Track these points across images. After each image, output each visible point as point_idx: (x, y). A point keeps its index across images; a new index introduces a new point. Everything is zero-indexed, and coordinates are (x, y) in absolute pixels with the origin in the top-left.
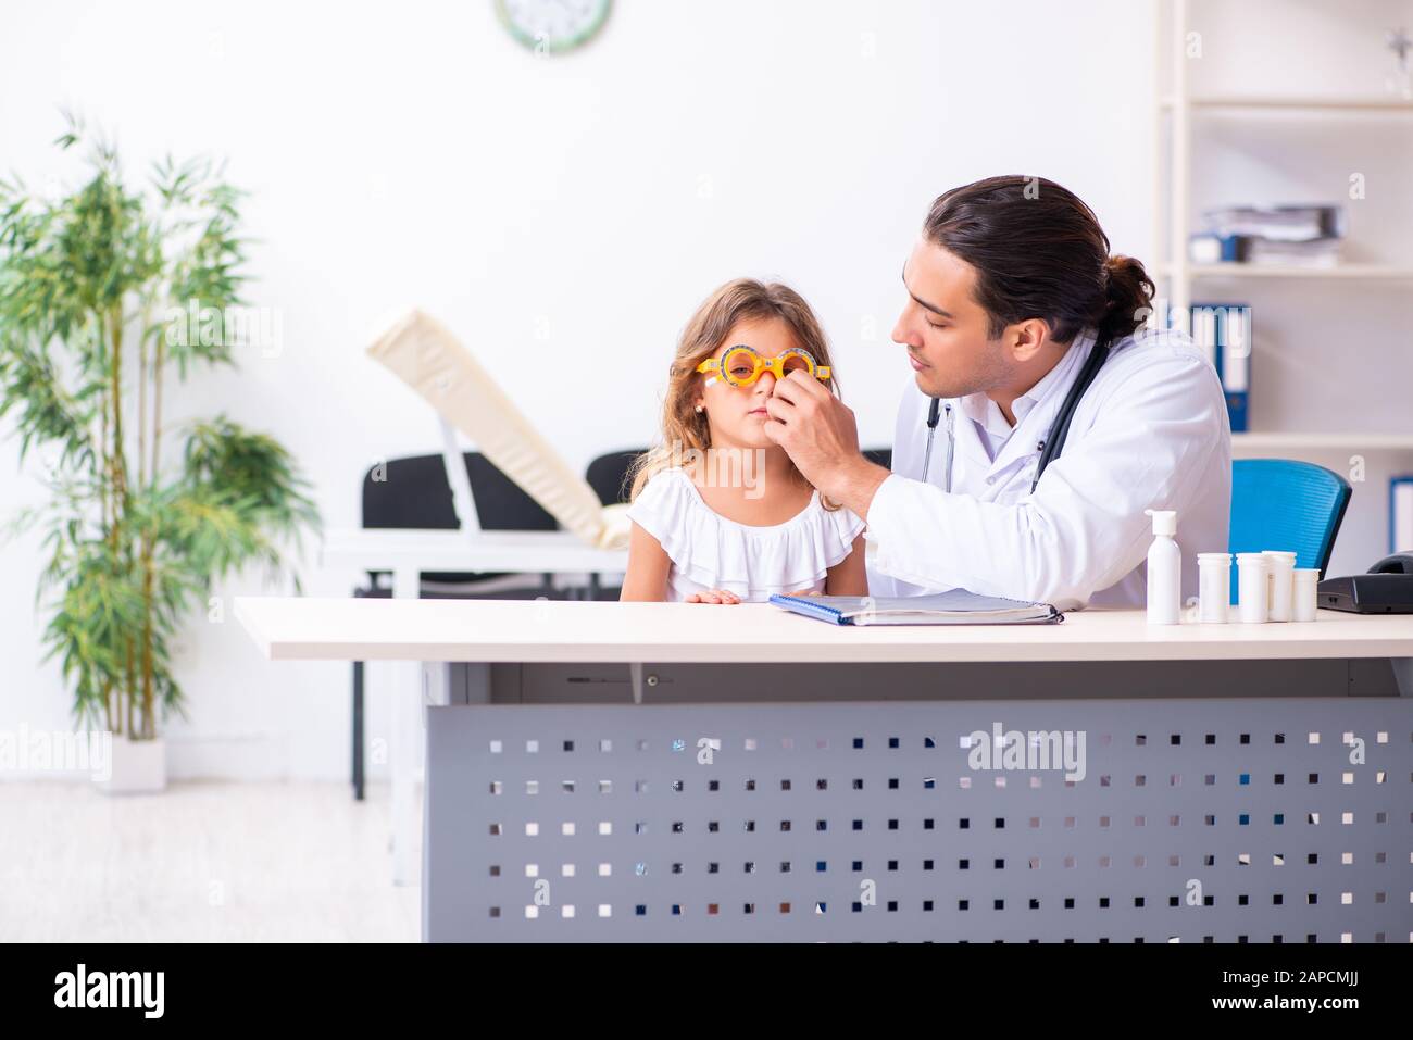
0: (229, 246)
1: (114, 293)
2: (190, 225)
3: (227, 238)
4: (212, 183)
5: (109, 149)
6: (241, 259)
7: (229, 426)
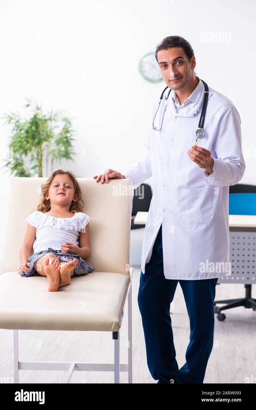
0: (68, 132)
1: (39, 143)
2: (58, 127)
3: (69, 129)
4: (63, 117)
5: (39, 108)
6: (71, 135)
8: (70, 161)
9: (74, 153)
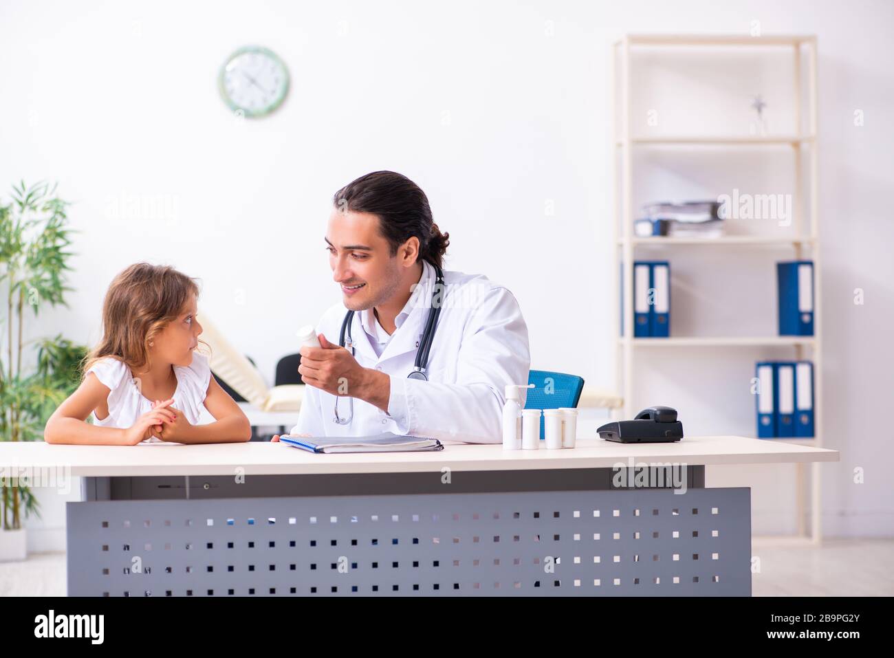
0: (60, 235)
2: (36, 223)
3: (59, 230)
4: (49, 198)
6: (68, 243)
7: (63, 342)
8: (58, 305)
9: (72, 290)
